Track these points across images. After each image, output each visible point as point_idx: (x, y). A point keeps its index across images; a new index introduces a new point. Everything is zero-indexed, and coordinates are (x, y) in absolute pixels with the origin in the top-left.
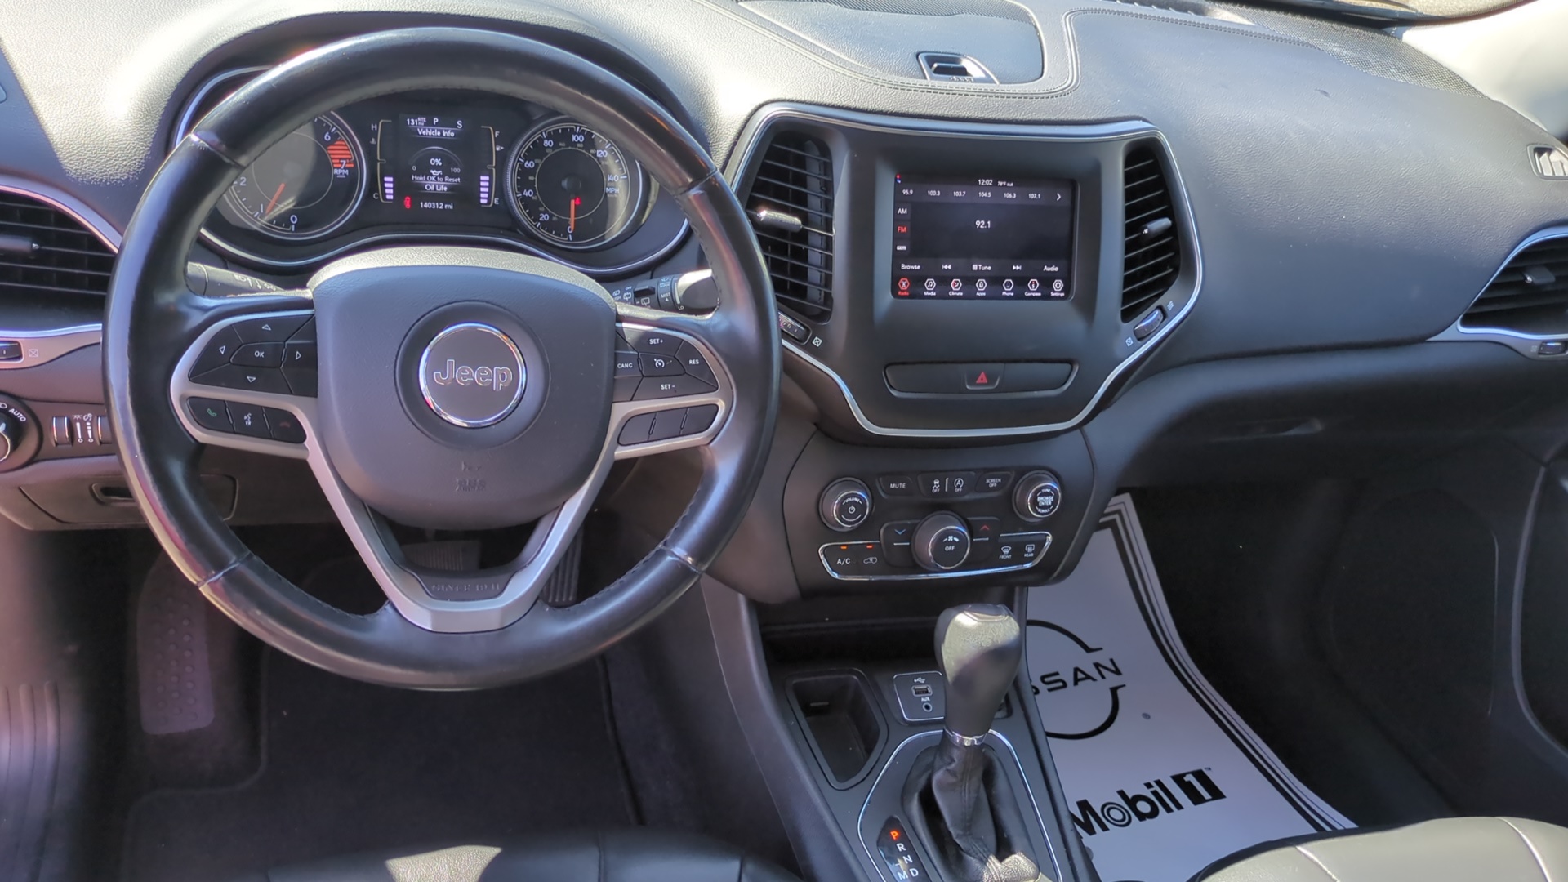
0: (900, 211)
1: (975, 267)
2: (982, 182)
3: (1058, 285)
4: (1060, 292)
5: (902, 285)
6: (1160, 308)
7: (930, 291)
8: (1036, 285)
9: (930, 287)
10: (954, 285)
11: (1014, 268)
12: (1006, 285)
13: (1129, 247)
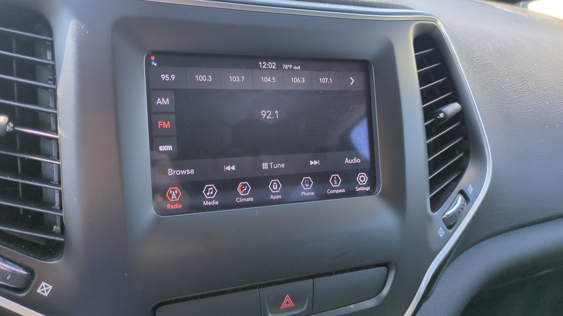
0: (159, 101)
1: (265, 166)
2: (263, 65)
3: (363, 178)
4: (365, 186)
5: (171, 196)
6: (462, 192)
7: (211, 200)
8: (338, 181)
9: (210, 195)
10: (242, 189)
11: (312, 163)
12: (304, 183)
13: (429, 131)
